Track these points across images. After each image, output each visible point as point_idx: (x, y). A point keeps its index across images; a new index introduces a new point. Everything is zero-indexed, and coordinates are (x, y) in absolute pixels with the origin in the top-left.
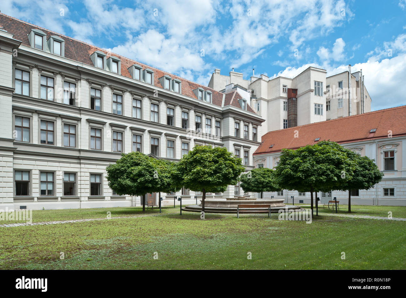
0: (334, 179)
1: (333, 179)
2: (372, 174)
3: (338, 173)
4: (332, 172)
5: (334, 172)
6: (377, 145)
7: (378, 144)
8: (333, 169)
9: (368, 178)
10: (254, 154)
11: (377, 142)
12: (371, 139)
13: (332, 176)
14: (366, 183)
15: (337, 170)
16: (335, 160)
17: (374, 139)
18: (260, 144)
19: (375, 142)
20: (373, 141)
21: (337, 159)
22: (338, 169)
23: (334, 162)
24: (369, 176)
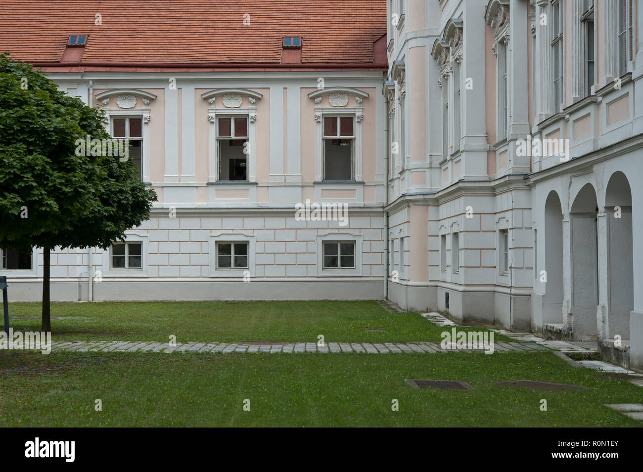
0: (48, 205)
1: (43, 205)
2: (126, 192)
3: (61, 184)
4: (41, 178)
5: (47, 179)
6: (91, 92)
7: (94, 90)
8: (44, 169)
9: (115, 205)
11: (93, 80)
12: (74, 69)
13: (41, 194)
14: (109, 223)
15: (56, 174)
16: (49, 136)
17: (82, 69)
19: (87, 82)
20: (79, 78)
21: (57, 131)
22: (60, 170)
23: (48, 143)
24: (120, 200)
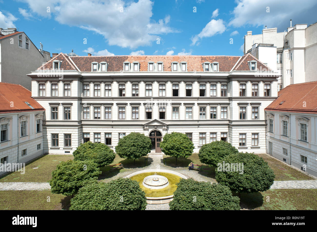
10: (266, 109)
18: (276, 98)
